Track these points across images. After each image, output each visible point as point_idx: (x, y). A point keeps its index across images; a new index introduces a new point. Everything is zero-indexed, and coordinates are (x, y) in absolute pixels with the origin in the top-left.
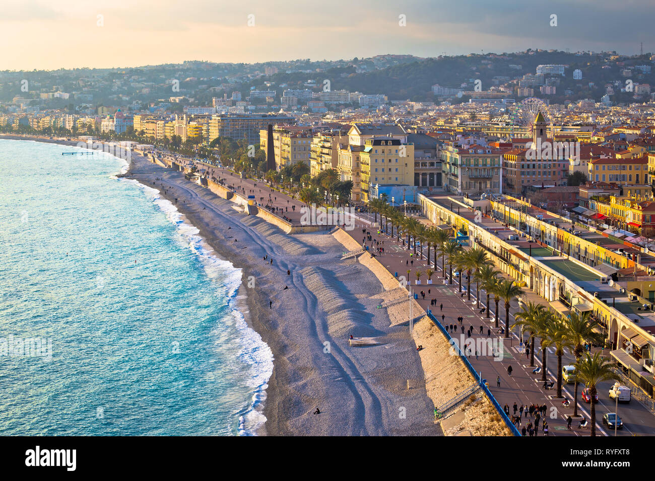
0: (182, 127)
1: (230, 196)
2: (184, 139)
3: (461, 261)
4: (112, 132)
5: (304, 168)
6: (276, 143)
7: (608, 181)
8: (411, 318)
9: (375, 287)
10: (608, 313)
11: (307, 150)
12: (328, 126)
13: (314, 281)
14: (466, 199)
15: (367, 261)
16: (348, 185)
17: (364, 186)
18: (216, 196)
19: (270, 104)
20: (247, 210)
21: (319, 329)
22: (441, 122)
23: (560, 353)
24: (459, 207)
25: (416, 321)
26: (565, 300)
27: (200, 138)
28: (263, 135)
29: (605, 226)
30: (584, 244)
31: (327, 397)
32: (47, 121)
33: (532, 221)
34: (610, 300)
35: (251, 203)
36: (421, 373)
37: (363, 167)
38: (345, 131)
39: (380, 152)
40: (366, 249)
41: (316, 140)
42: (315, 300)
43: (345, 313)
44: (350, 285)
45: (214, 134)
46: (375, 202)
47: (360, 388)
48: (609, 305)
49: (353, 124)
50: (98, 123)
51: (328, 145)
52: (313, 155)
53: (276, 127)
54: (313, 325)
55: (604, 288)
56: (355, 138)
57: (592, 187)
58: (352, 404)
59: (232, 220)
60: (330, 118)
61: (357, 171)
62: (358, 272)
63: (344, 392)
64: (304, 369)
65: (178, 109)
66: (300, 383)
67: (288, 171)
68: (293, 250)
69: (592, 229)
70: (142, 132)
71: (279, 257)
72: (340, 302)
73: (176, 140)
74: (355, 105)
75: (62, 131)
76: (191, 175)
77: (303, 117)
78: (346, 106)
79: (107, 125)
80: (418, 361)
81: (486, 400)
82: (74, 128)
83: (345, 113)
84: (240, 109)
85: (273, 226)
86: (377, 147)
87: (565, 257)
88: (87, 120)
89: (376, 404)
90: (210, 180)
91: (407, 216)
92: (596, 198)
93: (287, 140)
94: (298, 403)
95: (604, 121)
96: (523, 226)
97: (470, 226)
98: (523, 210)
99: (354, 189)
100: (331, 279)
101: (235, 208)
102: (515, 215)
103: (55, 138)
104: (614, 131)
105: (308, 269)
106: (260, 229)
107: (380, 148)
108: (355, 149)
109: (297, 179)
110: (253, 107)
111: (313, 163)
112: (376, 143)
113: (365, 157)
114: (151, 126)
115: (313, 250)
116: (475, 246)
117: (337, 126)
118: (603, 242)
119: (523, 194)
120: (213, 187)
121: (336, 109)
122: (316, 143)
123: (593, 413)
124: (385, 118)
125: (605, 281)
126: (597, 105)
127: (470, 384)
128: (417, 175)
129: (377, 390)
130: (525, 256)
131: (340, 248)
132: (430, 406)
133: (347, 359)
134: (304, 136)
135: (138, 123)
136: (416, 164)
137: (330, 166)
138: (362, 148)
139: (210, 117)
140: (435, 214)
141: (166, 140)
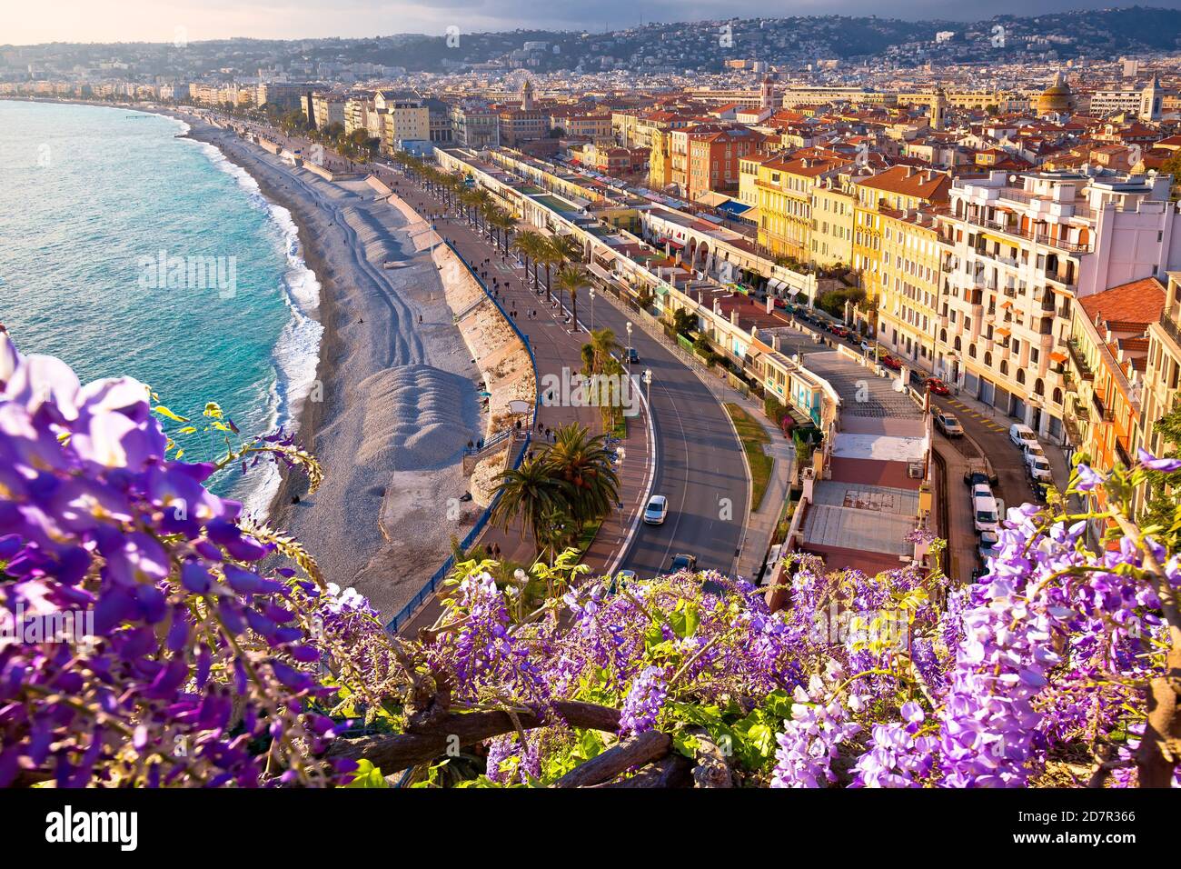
0: (233, 94)
1: (279, 151)
2: (236, 104)
3: (469, 199)
4: (171, 98)
5: (341, 128)
6: (315, 107)
7: (581, 134)
8: (432, 245)
9: (402, 222)
10: (584, 236)
11: (342, 112)
12: (357, 93)
13: (352, 219)
14: (471, 151)
15: (395, 201)
16: (377, 141)
17: (389, 141)
18: (267, 152)
19: (308, 75)
20: (294, 162)
21: (359, 257)
22: (449, 89)
23: (548, 268)
24: (466, 156)
25: (435, 247)
26: (550, 227)
27: (250, 104)
28: (304, 100)
29: (580, 169)
30: (564, 183)
31: (368, 309)
32: (109, 89)
33: (523, 167)
34: (585, 226)
35: (297, 156)
36: (441, 287)
37: (388, 127)
38: (372, 96)
39: (401, 114)
40: (394, 191)
41: (348, 105)
42: (354, 233)
43: (379, 243)
44: (382, 221)
45: (262, 100)
46: (399, 154)
47: (394, 301)
48: (584, 230)
49: (378, 91)
50: (157, 92)
51: (358, 108)
52: (347, 117)
53: (314, 94)
54: (354, 253)
55: (580, 217)
56: (380, 103)
57: (570, 139)
58: (388, 314)
59: (282, 171)
60: (359, 86)
61: (383, 129)
62: (388, 210)
63: (382, 305)
64: (349, 288)
65: (229, 78)
66: (346, 300)
67: (327, 130)
68: (334, 194)
69: (570, 172)
70: (199, 99)
71: (323, 201)
72: (375, 234)
73: (229, 105)
74: (379, 75)
75: (124, 97)
76: (244, 134)
77: (337, 86)
78: (372, 76)
79: (166, 92)
80: (438, 278)
81: (493, 306)
82: (135, 94)
83: (371, 82)
84: (282, 79)
85: (316, 175)
86: (399, 110)
87: (550, 193)
88: (148, 87)
89: (408, 313)
90: (260, 139)
91: (425, 165)
92: (573, 148)
93: (325, 104)
94: (345, 315)
95: (577, 86)
96: (517, 171)
97: (475, 172)
98: (517, 158)
99: (382, 144)
100: (367, 217)
101: (283, 161)
102: (510, 162)
103: (118, 104)
104: (586, 94)
105: (347, 209)
106: (306, 178)
107: (401, 111)
108: (383, 112)
109: (335, 137)
110: (294, 78)
111: (347, 123)
112: (398, 106)
113: (389, 118)
114: (206, 93)
115: (351, 194)
116: (480, 187)
117: (365, 93)
118: (579, 182)
119: (516, 145)
120: (264, 144)
121: (364, 79)
122: (349, 107)
123: (574, 312)
124: (404, 86)
125: (581, 212)
126: (572, 74)
127: (479, 294)
128: (431, 132)
129: (408, 302)
130: (519, 194)
131: (373, 192)
132: (450, 313)
133: (383, 279)
134: (338, 101)
135: (193, 90)
136: (431, 123)
137: (361, 125)
138: (386, 111)
139: (257, 86)
140: (447, 162)
141: (220, 105)
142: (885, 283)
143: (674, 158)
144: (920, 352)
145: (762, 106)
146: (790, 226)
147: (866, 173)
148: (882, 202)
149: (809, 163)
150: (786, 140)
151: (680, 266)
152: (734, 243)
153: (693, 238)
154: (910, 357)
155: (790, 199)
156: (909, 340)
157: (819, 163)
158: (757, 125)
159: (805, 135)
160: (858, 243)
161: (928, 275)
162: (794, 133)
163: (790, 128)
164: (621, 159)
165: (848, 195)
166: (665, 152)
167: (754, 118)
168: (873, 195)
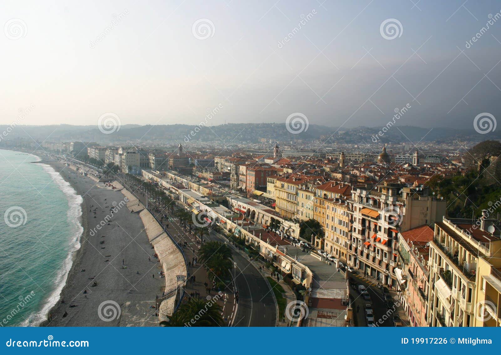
1: (78, 169)
2: (61, 150)
5: (103, 161)
6: (93, 152)
8: (140, 209)
10: (205, 207)
11: (104, 154)
14: (157, 171)
15: (125, 191)
16: (118, 166)
17: (123, 167)
18: (72, 170)
24: (155, 174)
25: (142, 210)
27: (66, 150)
28: (89, 149)
30: (195, 185)
33: (178, 178)
37: (123, 161)
38: (117, 149)
39: (129, 156)
40: (125, 187)
41: (107, 152)
45: (71, 149)
48: (205, 204)
49: (120, 146)
51: (111, 153)
52: (106, 156)
56: (120, 151)
57: (197, 168)
61: (121, 162)
87: (190, 189)
92: (198, 171)
96: (176, 180)
97: (159, 180)
98: (175, 174)
99: (120, 168)
102: (173, 176)
108: (121, 155)
111: (106, 159)
112: (128, 153)
113: (123, 157)
114: (49, 146)
117: (114, 147)
119: (175, 170)
121: (113, 142)
122: (108, 152)
126: (197, 142)
127: (160, 230)
128: (141, 163)
130: (178, 189)
136: (141, 160)
137: (112, 160)
138: (123, 154)
140: (147, 176)
141: (54, 150)
142: (327, 227)
143: (240, 176)
144: (341, 255)
145: (274, 157)
146: (289, 204)
147: (318, 184)
148: (325, 195)
149: (296, 179)
150: (285, 170)
151: (245, 220)
152: (266, 211)
153: (249, 209)
154: (338, 256)
155: (288, 193)
156: (337, 250)
157: (299, 179)
158: (273, 164)
159: (293, 168)
160: (316, 211)
161: (344, 224)
162: (288, 168)
163: (286, 166)
164: (219, 176)
165: (311, 192)
166: (236, 174)
167: (272, 161)
168: (321, 193)
